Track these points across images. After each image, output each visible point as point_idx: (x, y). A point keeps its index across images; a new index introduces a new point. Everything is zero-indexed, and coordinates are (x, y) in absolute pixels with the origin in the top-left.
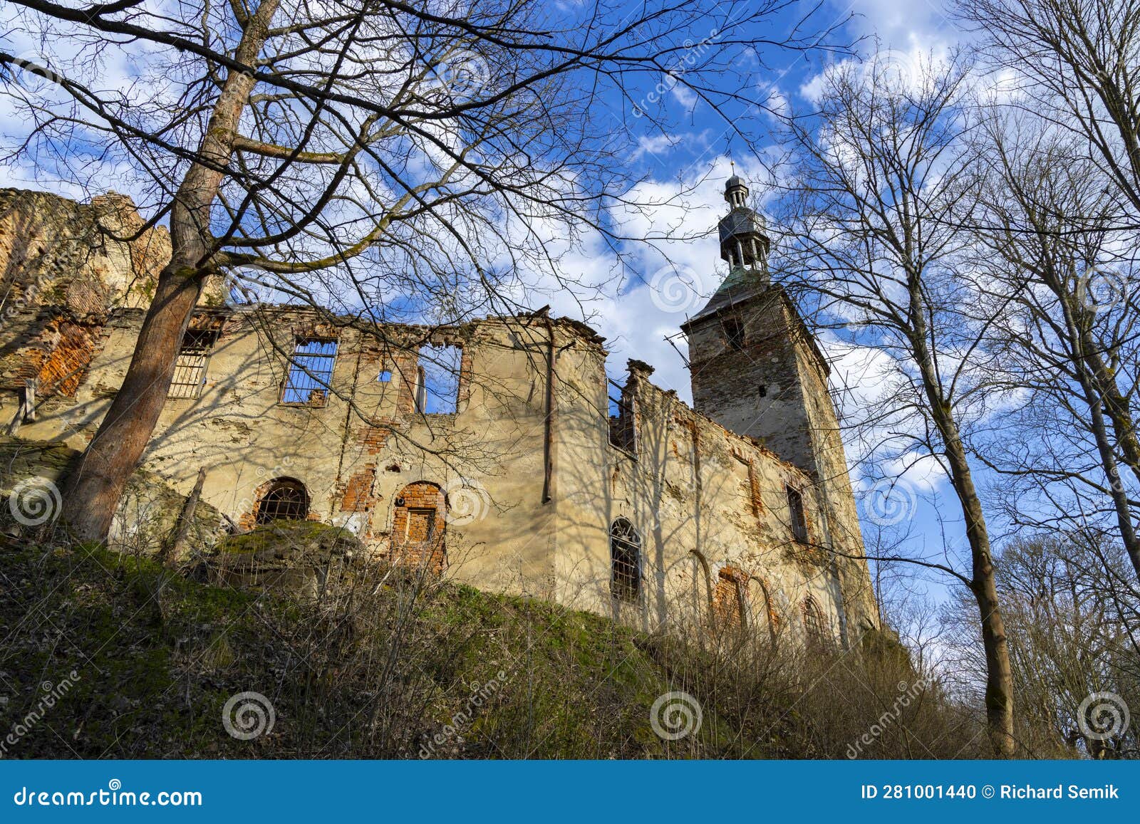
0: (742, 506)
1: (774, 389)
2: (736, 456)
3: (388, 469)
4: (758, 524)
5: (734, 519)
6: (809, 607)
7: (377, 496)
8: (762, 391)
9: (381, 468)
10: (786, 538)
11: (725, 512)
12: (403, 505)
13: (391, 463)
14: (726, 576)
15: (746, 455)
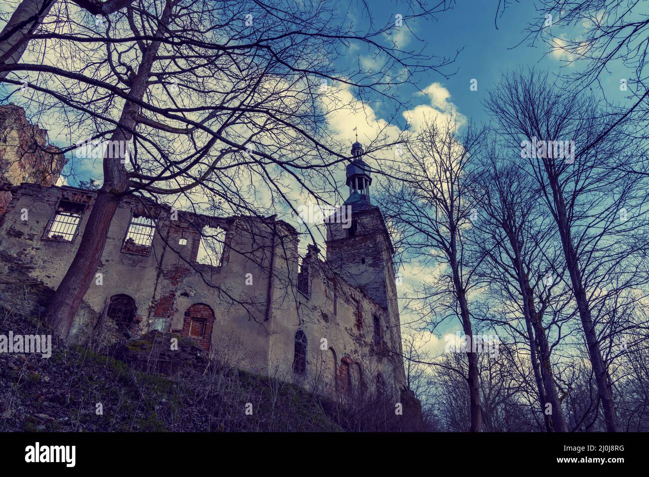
0: (353, 324)
1: (369, 261)
2: (352, 298)
3: (182, 294)
4: (360, 335)
5: (349, 332)
6: (379, 379)
7: (175, 310)
8: (363, 261)
9: (178, 293)
10: (371, 342)
11: (346, 328)
12: (189, 316)
13: (183, 291)
14: (344, 361)
15: (357, 298)
